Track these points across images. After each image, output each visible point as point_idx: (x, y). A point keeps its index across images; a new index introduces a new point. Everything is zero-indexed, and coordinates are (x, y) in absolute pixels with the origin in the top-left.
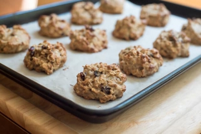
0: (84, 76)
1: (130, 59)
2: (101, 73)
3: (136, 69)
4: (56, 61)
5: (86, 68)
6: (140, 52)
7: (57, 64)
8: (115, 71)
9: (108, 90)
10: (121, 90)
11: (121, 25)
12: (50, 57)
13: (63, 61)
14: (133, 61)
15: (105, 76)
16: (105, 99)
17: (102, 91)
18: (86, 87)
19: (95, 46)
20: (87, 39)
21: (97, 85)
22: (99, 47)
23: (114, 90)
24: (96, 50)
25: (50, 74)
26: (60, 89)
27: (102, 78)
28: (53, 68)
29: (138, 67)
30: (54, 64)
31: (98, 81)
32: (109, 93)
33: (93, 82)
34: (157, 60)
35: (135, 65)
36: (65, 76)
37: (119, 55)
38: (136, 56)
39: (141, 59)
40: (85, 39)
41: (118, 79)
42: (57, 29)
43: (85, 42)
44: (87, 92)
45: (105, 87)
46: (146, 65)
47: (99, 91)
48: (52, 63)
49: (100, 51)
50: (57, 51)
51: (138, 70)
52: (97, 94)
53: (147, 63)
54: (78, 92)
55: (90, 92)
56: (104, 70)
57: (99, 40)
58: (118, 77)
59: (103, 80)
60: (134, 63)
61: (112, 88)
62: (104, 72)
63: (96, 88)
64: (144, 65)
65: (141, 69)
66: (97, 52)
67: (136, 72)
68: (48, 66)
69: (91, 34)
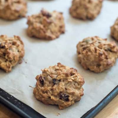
0: (43, 81)
1: (88, 56)
2: (60, 80)
3: (94, 65)
4: (14, 59)
5: (44, 72)
6: (97, 48)
7: (15, 62)
8: (73, 76)
9: (66, 98)
10: (80, 95)
11: (78, 5)
12: (8, 56)
13: (21, 57)
14: (90, 58)
15: (63, 84)
16: (64, 106)
17: (61, 99)
18: (45, 95)
19: (52, 32)
20: (44, 27)
21: (56, 94)
22: (57, 33)
23: (72, 97)
24: (53, 36)
25: (9, 72)
26: (19, 92)
27: (61, 86)
28: (11, 66)
29: (95, 64)
30: (12, 62)
31: (57, 89)
32: (67, 100)
33: (52, 90)
34: (114, 54)
35: (93, 62)
36: (24, 74)
37: (77, 47)
38: (94, 53)
39: (99, 57)
40: (42, 26)
41: (76, 84)
42: (13, 12)
43: (42, 29)
44: (46, 99)
45: (63, 96)
46: (104, 62)
47: (58, 99)
48: (10, 61)
49: (57, 37)
50: (14, 48)
51: (95, 67)
52: (56, 102)
53: (105, 60)
54: (38, 97)
55: (49, 99)
56: (62, 78)
57: (56, 26)
58: (76, 82)
59: (61, 88)
60: (91, 60)
61: (71, 96)
62: (62, 80)
63: (55, 96)
64: (101, 63)
65: (99, 65)
66: (54, 39)
67: (93, 68)
68: (7, 65)
69: (48, 20)
